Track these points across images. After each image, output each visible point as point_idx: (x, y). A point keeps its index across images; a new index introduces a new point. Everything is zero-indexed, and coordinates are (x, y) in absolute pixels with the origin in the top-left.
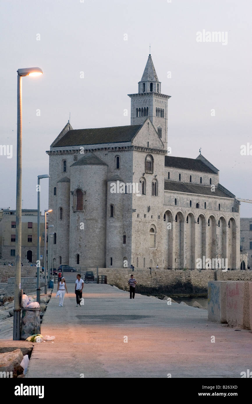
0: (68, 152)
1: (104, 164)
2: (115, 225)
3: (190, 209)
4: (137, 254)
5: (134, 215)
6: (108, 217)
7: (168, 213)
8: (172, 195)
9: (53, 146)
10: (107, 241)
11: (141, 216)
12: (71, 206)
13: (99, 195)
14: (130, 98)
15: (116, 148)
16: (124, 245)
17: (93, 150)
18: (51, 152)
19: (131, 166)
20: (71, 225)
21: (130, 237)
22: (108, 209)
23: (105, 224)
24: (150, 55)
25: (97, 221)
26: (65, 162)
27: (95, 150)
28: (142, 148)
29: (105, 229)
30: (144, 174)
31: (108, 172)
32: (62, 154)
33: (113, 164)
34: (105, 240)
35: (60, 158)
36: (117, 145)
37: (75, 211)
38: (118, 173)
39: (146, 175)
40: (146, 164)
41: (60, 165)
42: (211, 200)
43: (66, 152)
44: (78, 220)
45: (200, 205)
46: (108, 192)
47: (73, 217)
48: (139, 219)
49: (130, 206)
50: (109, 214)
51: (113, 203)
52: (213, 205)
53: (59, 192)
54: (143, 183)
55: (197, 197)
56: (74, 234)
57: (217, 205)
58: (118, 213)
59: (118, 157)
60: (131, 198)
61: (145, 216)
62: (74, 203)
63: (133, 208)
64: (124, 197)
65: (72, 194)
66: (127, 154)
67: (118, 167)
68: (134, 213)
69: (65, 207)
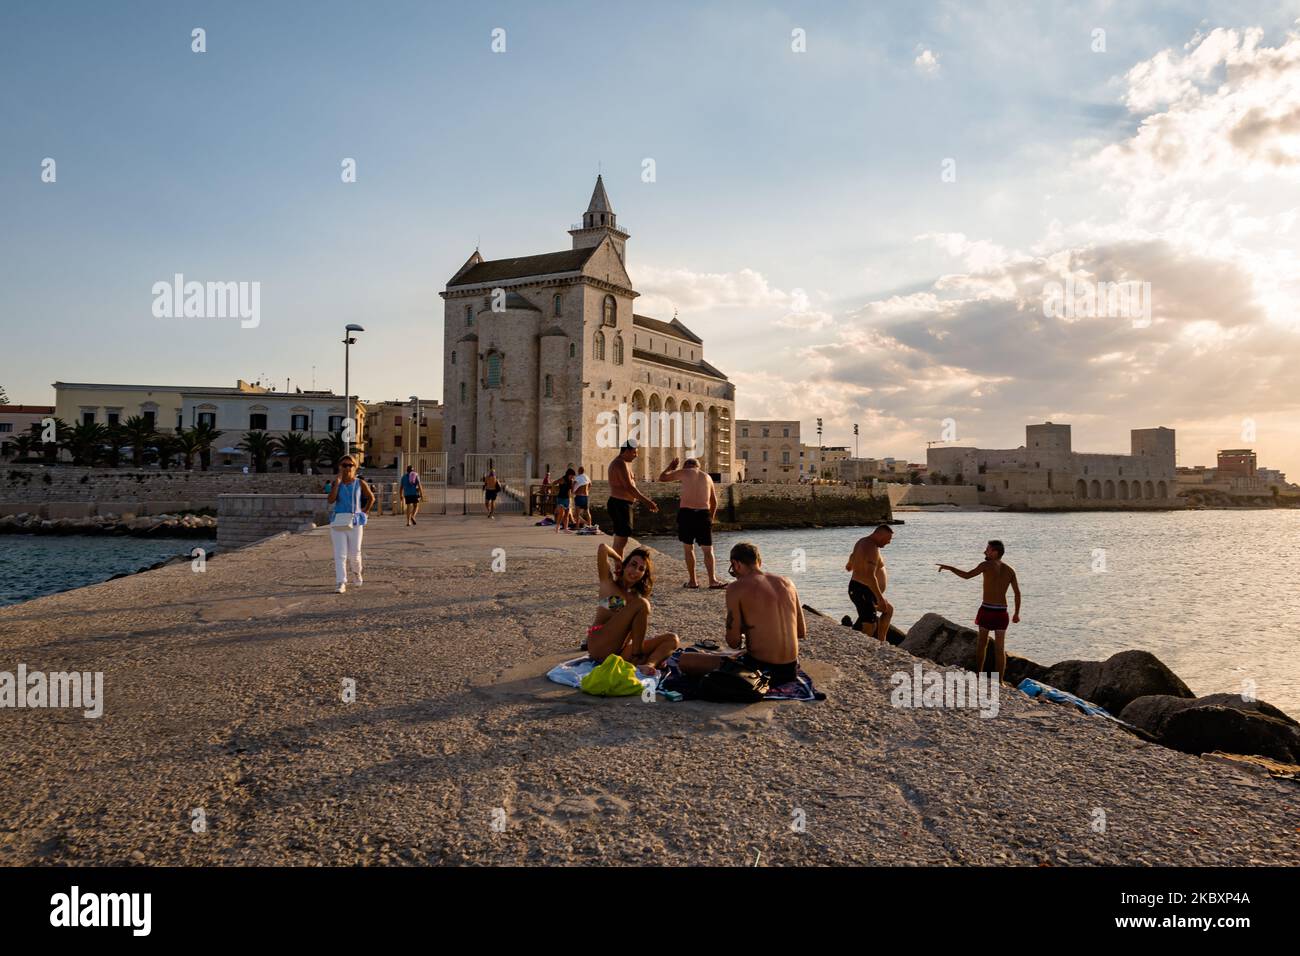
0: (474, 293)
1: (535, 309)
2: (551, 408)
3: (670, 390)
4: (590, 459)
5: (586, 392)
6: (541, 397)
7: (638, 394)
8: (643, 366)
9: (450, 284)
10: (541, 437)
11: (598, 394)
12: (480, 378)
13: (527, 359)
14: (571, 237)
15: (555, 281)
16: (569, 443)
17: (515, 286)
18: (447, 293)
19: (581, 311)
20: (480, 409)
21: (579, 429)
22: (541, 382)
23: (537, 408)
24: (600, 178)
25: (522, 402)
26: (469, 309)
27: (520, 286)
28: (599, 282)
29: (537, 418)
30: (601, 327)
31: (540, 322)
32: (465, 296)
33: (549, 310)
34: (537, 435)
35: (462, 303)
36: (557, 276)
37: (485, 387)
38: (558, 323)
39: (604, 329)
40: (604, 311)
41: (462, 314)
42: (696, 380)
43: (471, 292)
44: (491, 402)
45: (683, 385)
46: (543, 355)
47: (483, 396)
48: (594, 400)
49: (579, 377)
50: (543, 391)
51: (550, 373)
52: (699, 387)
53: (459, 358)
54: (601, 341)
55: (677, 374)
56: (484, 426)
57: (705, 388)
58: (558, 389)
59: (557, 297)
60: (581, 364)
61: (603, 396)
62: (484, 373)
63: (585, 381)
64: (569, 363)
65: (482, 358)
66: (574, 290)
67: (557, 314)
68: (585, 390)
69: (469, 382)
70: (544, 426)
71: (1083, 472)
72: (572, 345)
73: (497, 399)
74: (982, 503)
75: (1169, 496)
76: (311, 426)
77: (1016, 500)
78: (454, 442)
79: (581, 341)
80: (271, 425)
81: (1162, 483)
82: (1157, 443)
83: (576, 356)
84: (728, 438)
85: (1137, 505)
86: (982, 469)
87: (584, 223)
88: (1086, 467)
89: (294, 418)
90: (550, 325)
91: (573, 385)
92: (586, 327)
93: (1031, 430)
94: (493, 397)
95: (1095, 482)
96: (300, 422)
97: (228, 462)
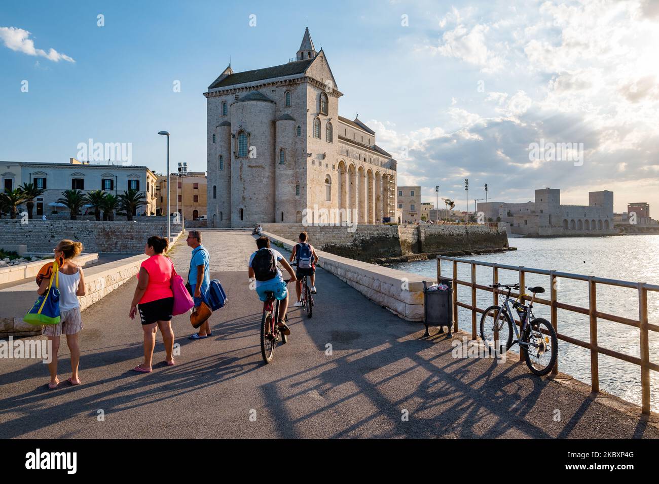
0: (228, 92)
1: (272, 102)
2: (285, 172)
3: (360, 162)
4: (312, 208)
5: (309, 160)
6: (277, 164)
8: (344, 145)
9: (211, 87)
10: (277, 193)
11: (317, 162)
12: (232, 151)
15: (285, 81)
16: (297, 197)
17: (257, 86)
18: (209, 93)
19: (305, 103)
20: (233, 174)
21: (305, 187)
22: (277, 154)
23: (274, 173)
25: (264, 168)
26: (224, 104)
27: (261, 86)
28: (317, 82)
29: (274, 179)
30: (318, 114)
31: (275, 111)
32: (221, 95)
33: (282, 103)
34: (274, 191)
35: (219, 100)
36: (287, 77)
37: (237, 157)
38: (288, 111)
39: (320, 116)
40: (320, 103)
41: (220, 108)
42: (375, 156)
43: (225, 92)
44: (241, 168)
45: (367, 159)
46: (277, 134)
47: (235, 164)
48: (314, 167)
49: (304, 150)
50: (278, 160)
51: (283, 147)
52: (376, 161)
53: (218, 138)
54: (318, 125)
55: (364, 152)
56: (236, 185)
57: (380, 162)
58: (288, 158)
59: (288, 93)
60: (305, 140)
61: (320, 164)
62: (236, 147)
63: (308, 152)
64: (297, 140)
65: (234, 136)
66: (300, 88)
67: (288, 105)
68: (308, 159)
69: (225, 155)
70: (280, 185)
71: (566, 215)
72: (299, 127)
73: (245, 166)
74: (513, 233)
75: (610, 228)
76: (116, 187)
77: (532, 231)
78: (215, 197)
79: (305, 123)
80: (87, 186)
81: (606, 221)
82: (603, 199)
83: (302, 134)
84: (393, 195)
85: (594, 233)
86: (509, 214)
87: (298, 58)
88: (568, 212)
89: (103, 181)
90: (283, 113)
91: (301, 155)
92: (309, 114)
93: (537, 192)
94: (242, 165)
95: (573, 220)
96: (108, 184)
97: (55, 212)
